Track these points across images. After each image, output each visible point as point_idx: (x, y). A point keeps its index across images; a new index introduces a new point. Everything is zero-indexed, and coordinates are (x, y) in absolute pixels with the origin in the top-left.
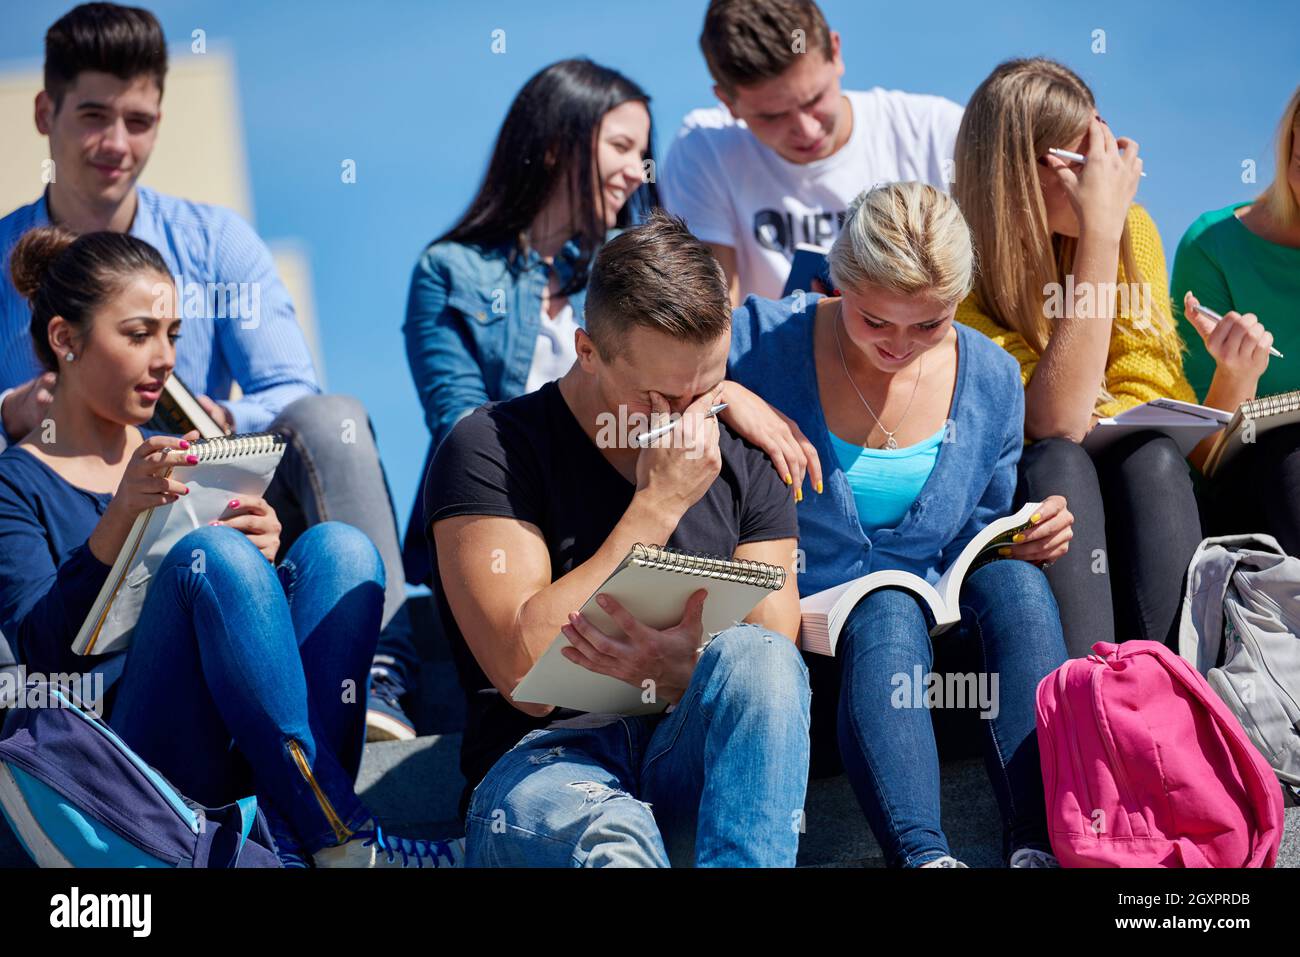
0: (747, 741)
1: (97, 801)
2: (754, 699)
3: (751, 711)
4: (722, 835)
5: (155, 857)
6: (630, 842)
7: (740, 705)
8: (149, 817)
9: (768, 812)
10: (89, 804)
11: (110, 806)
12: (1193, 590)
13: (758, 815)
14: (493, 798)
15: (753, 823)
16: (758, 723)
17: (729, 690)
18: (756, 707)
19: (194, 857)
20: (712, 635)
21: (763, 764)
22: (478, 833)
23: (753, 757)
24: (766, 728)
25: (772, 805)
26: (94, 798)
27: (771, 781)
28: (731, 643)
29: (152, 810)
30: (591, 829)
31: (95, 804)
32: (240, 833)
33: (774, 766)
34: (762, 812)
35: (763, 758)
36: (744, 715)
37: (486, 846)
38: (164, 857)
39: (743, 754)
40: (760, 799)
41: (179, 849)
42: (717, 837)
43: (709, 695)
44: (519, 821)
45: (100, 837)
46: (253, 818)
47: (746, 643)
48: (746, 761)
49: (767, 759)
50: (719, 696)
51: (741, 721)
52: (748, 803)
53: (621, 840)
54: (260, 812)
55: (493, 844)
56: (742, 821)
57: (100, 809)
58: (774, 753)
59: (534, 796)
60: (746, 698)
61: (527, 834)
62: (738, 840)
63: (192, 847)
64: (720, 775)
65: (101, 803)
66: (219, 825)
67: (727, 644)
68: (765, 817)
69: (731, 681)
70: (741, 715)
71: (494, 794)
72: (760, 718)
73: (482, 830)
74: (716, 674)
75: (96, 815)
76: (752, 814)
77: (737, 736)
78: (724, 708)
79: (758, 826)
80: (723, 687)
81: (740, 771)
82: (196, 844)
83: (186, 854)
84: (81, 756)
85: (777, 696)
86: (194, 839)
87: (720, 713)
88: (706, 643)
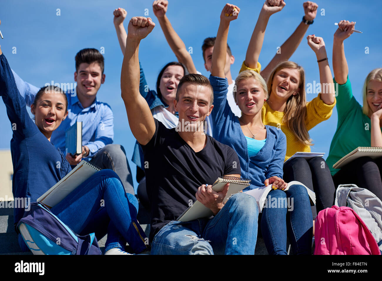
0: (242, 224)
1: (50, 234)
2: (245, 212)
3: (244, 215)
4: (234, 249)
5: (66, 249)
6: (205, 251)
7: (241, 214)
8: (65, 238)
9: (247, 244)
10: (48, 235)
11: (54, 235)
12: (338, 196)
13: (245, 244)
14: (162, 238)
15: (243, 246)
16: (246, 219)
17: (238, 209)
18: (245, 215)
19: (77, 250)
20: (232, 195)
21: (247, 230)
22: (157, 247)
23: (244, 228)
24: (248, 221)
25: (249, 242)
26: (49, 233)
27: (249, 235)
28: (239, 197)
29: (66, 236)
30: (194, 247)
31: (49, 235)
32: (90, 243)
33: (250, 231)
34: (246, 244)
35: (247, 229)
36: (242, 216)
37: (160, 251)
38: (68, 249)
39: (241, 227)
40: (245, 240)
41: (73, 247)
42: (232, 249)
43: (232, 210)
44: (171, 244)
45: (51, 244)
46: (94, 239)
47: (243, 197)
48: (242, 229)
49: (248, 229)
50: (235, 211)
51: (241, 218)
52: (242, 241)
53: (203, 250)
54: (95, 237)
55: (162, 250)
56: (240, 245)
57: (51, 236)
58: (250, 228)
59: (175, 238)
60: (243, 212)
61: (173, 248)
62: (239, 251)
63: (77, 247)
64: (234, 232)
65: (51, 234)
66: (84, 240)
67: (238, 197)
68: (247, 245)
69: (239, 206)
70: (241, 216)
71: (162, 237)
72: (247, 218)
73: (158, 246)
74: (234, 204)
75: (50, 238)
76: (243, 244)
77: (240, 222)
78: (236, 214)
79: (244, 247)
80: (236, 208)
81: (240, 232)
82: (78, 246)
83: (75, 248)
84: (46, 222)
85: (252, 212)
86: (77, 244)
87: (235, 215)
88: (230, 197)
